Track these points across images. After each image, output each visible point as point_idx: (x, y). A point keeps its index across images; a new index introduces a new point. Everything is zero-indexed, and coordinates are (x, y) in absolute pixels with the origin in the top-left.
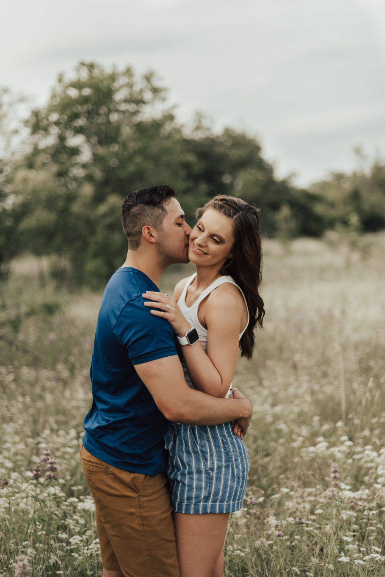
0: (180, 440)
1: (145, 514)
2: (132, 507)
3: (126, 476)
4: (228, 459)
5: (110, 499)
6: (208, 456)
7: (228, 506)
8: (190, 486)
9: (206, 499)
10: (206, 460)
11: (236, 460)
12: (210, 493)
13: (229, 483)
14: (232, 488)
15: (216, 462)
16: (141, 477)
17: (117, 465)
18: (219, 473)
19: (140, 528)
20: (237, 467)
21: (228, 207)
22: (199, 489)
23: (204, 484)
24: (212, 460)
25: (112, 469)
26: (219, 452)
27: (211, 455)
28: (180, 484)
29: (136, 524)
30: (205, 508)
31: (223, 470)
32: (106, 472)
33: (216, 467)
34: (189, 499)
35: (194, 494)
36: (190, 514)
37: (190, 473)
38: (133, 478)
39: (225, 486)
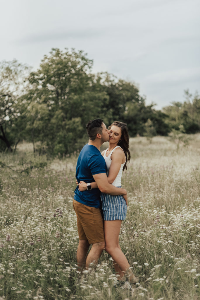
0: (107, 198)
1: (95, 219)
2: (91, 217)
3: (90, 208)
4: (122, 203)
5: (84, 215)
6: (116, 202)
7: (122, 218)
8: (111, 212)
9: (116, 215)
10: (115, 203)
11: (124, 204)
12: (117, 213)
13: (122, 211)
14: (123, 212)
15: (118, 204)
16: (94, 208)
17: (86, 205)
18: (119, 207)
19: (94, 223)
20: (125, 206)
21: (118, 124)
22: (114, 212)
23: (115, 211)
24: (117, 203)
25: (85, 206)
26: (119, 201)
27: (117, 202)
28: (107, 212)
29: (92, 222)
30: (116, 218)
31: (120, 206)
32: (83, 207)
33: (118, 205)
34: (111, 216)
35: (112, 214)
36: (111, 220)
37: (110, 208)
38: (91, 209)
39: (121, 211)
